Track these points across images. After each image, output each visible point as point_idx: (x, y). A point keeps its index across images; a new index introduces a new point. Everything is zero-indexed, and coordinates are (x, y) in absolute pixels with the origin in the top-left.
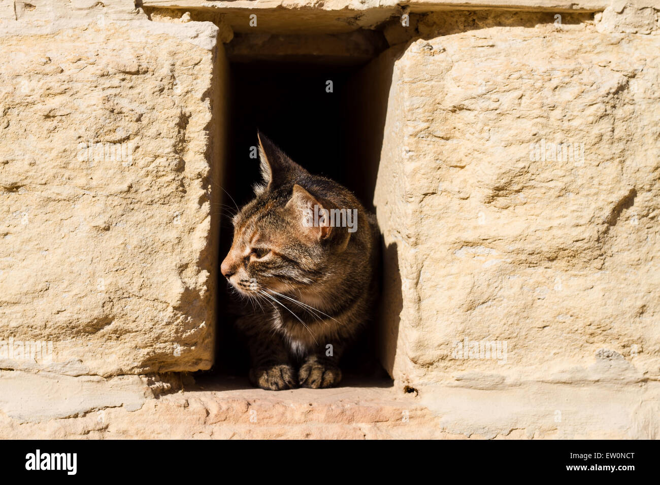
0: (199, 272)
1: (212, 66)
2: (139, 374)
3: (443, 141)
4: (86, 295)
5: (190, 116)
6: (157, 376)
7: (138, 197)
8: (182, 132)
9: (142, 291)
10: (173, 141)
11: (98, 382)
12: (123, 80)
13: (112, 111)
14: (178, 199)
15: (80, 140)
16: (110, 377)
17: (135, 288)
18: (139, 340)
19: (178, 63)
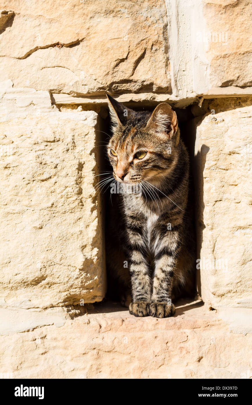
0: (93, 249)
1: (95, 136)
2: (62, 306)
3: (225, 171)
4: (31, 265)
5: (84, 163)
6: (72, 306)
7: (57, 210)
8: (80, 172)
9: (61, 261)
10: (75, 178)
11: (40, 311)
12: (47, 146)
13: (41, 163)
14: (79, 210)
15: (24, 180)
16: (46, 308)
17: (57, 260)
18: (62, 287)
19: (76, 135)
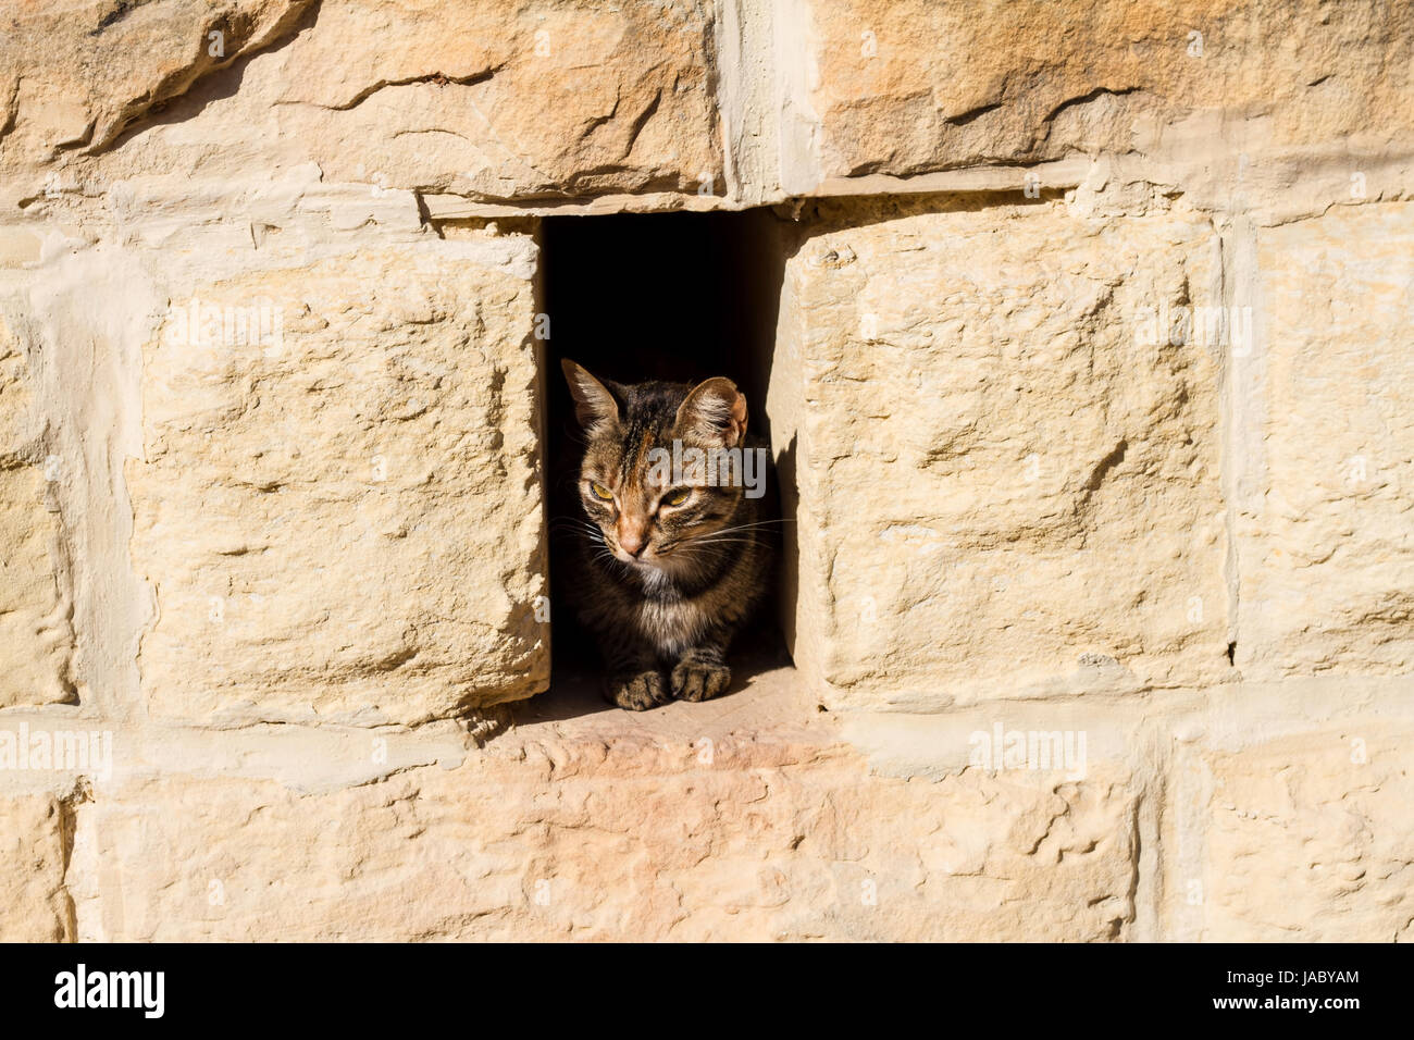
0: (530, 578)
1: (533, 302)
2: (456, 717)
3: (858, 383)
4: (380, 624)
5: (507, 371)
6: (479, 713)
7: (442, 488)
8: (497, 396)
9: (454, 613)
10: (485, 410)
11: (402, 733)
12: (413, 333)
13: (401, 379)
14: (496, 485)
15: (359, 419)
16: (418, 725)
17: (445, 609)
18: (454, 674)
19: (486, 301)
